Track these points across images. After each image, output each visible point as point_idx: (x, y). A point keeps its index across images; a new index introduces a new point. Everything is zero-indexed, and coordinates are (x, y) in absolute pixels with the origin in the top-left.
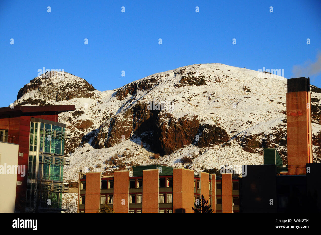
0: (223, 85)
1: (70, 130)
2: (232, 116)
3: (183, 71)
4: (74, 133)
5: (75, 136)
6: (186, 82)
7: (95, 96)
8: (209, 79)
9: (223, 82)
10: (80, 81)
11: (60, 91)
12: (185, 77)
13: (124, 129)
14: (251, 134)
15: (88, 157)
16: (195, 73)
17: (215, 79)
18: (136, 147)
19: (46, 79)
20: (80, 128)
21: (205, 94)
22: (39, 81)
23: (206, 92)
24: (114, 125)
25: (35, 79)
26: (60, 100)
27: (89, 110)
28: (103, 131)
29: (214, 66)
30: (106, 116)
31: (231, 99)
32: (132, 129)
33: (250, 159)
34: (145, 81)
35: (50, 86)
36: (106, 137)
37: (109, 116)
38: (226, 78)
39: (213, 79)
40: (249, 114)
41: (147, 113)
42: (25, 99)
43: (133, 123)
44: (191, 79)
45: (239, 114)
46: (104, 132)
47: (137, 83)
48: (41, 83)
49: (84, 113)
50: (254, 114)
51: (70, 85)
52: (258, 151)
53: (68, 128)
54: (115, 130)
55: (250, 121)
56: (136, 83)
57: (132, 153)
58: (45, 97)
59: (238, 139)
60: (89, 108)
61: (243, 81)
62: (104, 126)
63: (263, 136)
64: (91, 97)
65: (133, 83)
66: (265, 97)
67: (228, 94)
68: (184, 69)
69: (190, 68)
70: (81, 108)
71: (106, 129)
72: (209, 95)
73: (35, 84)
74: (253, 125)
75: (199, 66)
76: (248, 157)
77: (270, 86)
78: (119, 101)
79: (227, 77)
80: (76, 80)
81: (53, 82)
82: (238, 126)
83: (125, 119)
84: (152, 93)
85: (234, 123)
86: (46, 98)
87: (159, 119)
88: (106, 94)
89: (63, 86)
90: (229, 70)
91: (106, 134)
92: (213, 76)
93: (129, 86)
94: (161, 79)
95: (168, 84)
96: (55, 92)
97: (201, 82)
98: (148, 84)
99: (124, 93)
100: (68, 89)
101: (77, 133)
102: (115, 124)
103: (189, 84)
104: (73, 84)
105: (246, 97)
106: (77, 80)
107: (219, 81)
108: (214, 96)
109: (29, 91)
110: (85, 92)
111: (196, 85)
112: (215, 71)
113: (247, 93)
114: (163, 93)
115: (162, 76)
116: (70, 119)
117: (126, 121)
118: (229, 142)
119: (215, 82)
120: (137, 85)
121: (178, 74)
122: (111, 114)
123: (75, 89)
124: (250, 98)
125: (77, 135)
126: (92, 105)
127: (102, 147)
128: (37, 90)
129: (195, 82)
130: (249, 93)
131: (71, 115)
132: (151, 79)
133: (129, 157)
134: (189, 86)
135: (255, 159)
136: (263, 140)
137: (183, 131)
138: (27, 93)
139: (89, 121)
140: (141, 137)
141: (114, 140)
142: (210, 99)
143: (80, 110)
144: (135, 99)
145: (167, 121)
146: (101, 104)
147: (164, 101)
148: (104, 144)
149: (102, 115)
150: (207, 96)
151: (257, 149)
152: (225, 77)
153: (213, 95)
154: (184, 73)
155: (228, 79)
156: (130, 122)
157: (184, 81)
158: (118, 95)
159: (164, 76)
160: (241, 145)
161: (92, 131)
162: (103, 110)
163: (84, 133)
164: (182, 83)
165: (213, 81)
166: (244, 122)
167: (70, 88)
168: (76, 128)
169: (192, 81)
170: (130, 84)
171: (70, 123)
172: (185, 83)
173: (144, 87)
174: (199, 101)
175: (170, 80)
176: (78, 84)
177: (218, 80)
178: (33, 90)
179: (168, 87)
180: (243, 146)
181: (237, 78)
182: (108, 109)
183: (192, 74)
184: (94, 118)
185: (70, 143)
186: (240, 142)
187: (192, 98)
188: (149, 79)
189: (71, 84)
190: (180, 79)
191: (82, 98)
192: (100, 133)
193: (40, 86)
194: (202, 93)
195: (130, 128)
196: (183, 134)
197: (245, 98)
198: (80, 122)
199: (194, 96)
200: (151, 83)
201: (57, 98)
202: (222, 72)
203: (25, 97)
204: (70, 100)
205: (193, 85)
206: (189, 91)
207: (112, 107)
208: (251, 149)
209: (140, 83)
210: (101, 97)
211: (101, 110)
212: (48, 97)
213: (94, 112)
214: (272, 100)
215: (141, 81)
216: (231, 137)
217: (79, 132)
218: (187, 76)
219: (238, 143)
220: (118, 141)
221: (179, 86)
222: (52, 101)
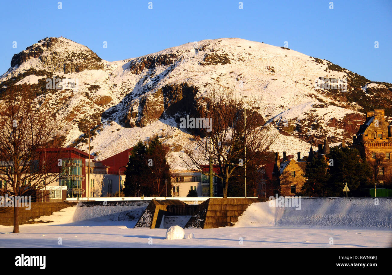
0: (248, 64)
1: (89, 106)
2: (265, 100)
3: (205, 47)
4: (94, 110)
5: (95, 113)
6: (210, 60)
7: (105, 68)
8: (233, 58)
9: (247, 61)
10: (85, 50)
11: (68, 62)
12: (209, 55)
13: (155, 109)
14: (287, 119)
15: (122, 137)
16: (218, 50)
17: (239, 58)
18: (172, 128)
19: (47, 47)
20: (99, 104)
21: (232, 75)
22: (40, 49)
23: (233, 72)
24: (145, 105)
25: (33, 46)
26: (69, 72)
27: (104, 84)
28: (132, 110)
29: (233, 41)
30: (123, 91)
31: (259, 81)
32: (164, 109)
33: (287, 142)
34: (164, 56)
35: (54, 55)
36: (136, 116)
37: (127, 91)
38: (249, 57)
39: (236, 57)
40: (280, 98)
41: (180, 94)
42: (26, 69)
43: (164, 103)
44: (215, 57)
45: (271, 98)
46: (134, 111)
47: (155, 57)
48: (42, 51)
49: (101, 88)
50: (285, 98)
51: (76, 55)
52: (293, 135)
53: (87, 104)
54: (147, 110)
55: (282, 105)
56: (153, 57)
57: (170, 134)
58: (50, 67)
59: (274, 123)
60: (104, 82)
61: (266, 60)
62: (133, 105)
63: (297, 121)
64: (101, 69)
65: (149, 56)
66: (290, 79)
67: (255, 75)
68: (205, 46)
69: (211, 44)
70: (95, 82)
71: (136, 109)
72: (237, 76)
73: (35, 52)
74: (285, 109)
75: (220, 43)
76: (285, 140)
77: (291, 64)
78: (135, 75)
79: (249, 55)
80: (80, 49)
81: (57, 51)
82: (272, 110)
83: (156, 100)
84: (176, 71)
85: (267, 107)
86: (52, 69)
87: (197, 103)
88: (116, 66)
89: (69, 56)
90: (250, 47)
91: (136, 113)
92: (236, 54)
93: (145, 60)
94: (182, 55)
95: (191, 62)
96: (61, 63)
97: (225, 61)
98: (168, 59)
99: (140, 67)
100: (76, 59)
101: (97, 110)
102: (147, 104)
103: (214, 62)
104: (79, 53)
105: (274, 79)
106: (82, 48)
107: (243, 60)
108: (242, 77)
109: (29, 60)
110: (94, 63)
111: (220, 64)
112: (237, 48)
113: (272, 73)
114: (188, 72)
115: (183, 52)
116: (87, 95)
117: (157, 101)
118: (266, 126)
119: (239, 61)
120: (154, 59)
121: (200, 50)
122: (129, 89)
123: (83, 60)
124: (277, 80)
125: (97, 112)
126: (106, 78)
127: (134, 126)
128: (38, 58)
129: (219, 60)
130: (274, 73)
131: (87, 90)
132: (171, 55)
133: (168, 138)
134: (214, 65)
135: (291, 142)
136: (297, 125)
137: (222, 115)
138: (26, 61)
139: (107, 96)
140: (174, 117)
141: (146, 119)
142: (238, 80)
143: (96, 85)
144: (155, 74)
145: (205, 105)
146: (114, 77)
147: (197, 84)
148: (135, 123)
149: (120, 90)
150: (235, 76)
151: (292, 132)
152: (247, 54)
153: (240, 76)
154: (206, 50)
155: (251, 58)
156: (161, 102)
157: (208, 59)
158: (133, 68)
159: (185, 52)
160: (278, 128)
161: (113, 107)
162: (119, 85)
163: (103, 109)
164: (207, 62)
165: (237, 59)
166: (277, 107)
167: (77, 59)
168: (95, 104)
169: (216, 59)
170: (146, 58)
171: (88, 98)
172: (210, 62)
173: (164, 62)
174: (228, 82)
175: (193, 58)
176: (85, 54)
177: (241, 58)
178: (32, 58)
179: (193, 65)
180: (279, 130)
181: (259, 57)
182: (124, 83)
183: (215, 51)
184: (111, 93)
185: (92, 120)
186: (277, 126)
187: (220, 78)
188: (169, 54)
189: (76, 53)
190: (204, 57)
191: (93, 70)
192: (129, 112)
193: (41, 54)
194: (229, 73)
195: (162, 108)
196: (221, 118)
197: (272, 80)
198: (99, 97)
199: (222, 77)
200: (171, 59)
201: (65, 69)
202: (245, 49)
203: (25, 66)
204: (80, 73)
205: (218, 64)
206: (216, 70)
207: (129, 81)
208: (287, 133)
209: (158, 57)
210: (112, 69)
211: (117, 84)
212: (54, 68)
213: (110, 86)
214: (297, 81)
215: (159, 55)
216: (267, 120)
217: (99, 108)
218: (210, 53)
219: (275, 127)
220: (150, 121)
221: (204, 65)
222: (60, 73)
